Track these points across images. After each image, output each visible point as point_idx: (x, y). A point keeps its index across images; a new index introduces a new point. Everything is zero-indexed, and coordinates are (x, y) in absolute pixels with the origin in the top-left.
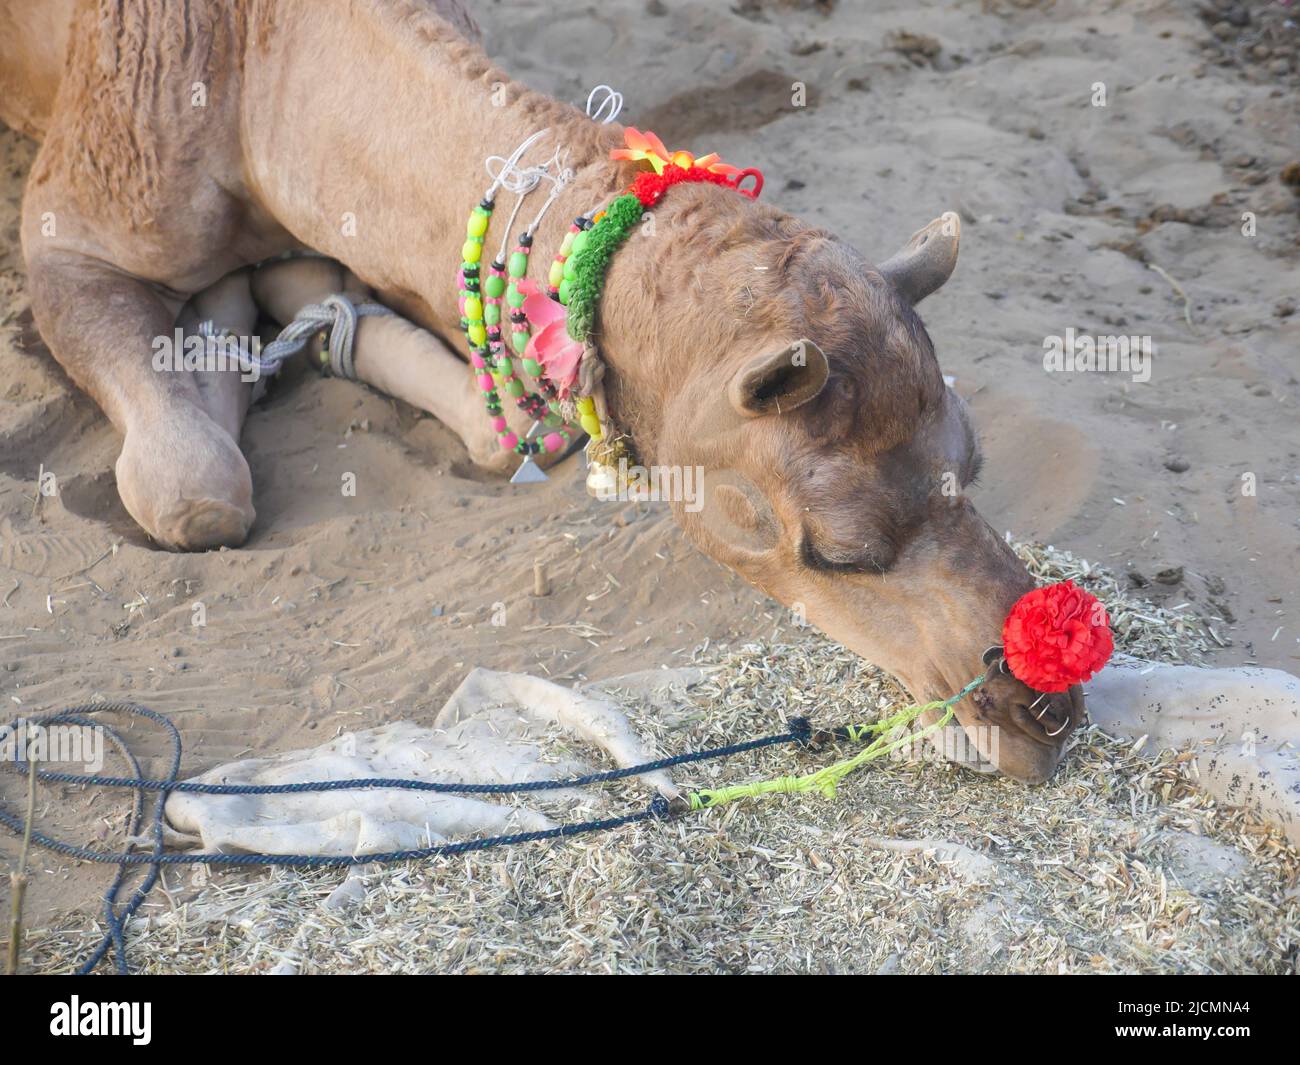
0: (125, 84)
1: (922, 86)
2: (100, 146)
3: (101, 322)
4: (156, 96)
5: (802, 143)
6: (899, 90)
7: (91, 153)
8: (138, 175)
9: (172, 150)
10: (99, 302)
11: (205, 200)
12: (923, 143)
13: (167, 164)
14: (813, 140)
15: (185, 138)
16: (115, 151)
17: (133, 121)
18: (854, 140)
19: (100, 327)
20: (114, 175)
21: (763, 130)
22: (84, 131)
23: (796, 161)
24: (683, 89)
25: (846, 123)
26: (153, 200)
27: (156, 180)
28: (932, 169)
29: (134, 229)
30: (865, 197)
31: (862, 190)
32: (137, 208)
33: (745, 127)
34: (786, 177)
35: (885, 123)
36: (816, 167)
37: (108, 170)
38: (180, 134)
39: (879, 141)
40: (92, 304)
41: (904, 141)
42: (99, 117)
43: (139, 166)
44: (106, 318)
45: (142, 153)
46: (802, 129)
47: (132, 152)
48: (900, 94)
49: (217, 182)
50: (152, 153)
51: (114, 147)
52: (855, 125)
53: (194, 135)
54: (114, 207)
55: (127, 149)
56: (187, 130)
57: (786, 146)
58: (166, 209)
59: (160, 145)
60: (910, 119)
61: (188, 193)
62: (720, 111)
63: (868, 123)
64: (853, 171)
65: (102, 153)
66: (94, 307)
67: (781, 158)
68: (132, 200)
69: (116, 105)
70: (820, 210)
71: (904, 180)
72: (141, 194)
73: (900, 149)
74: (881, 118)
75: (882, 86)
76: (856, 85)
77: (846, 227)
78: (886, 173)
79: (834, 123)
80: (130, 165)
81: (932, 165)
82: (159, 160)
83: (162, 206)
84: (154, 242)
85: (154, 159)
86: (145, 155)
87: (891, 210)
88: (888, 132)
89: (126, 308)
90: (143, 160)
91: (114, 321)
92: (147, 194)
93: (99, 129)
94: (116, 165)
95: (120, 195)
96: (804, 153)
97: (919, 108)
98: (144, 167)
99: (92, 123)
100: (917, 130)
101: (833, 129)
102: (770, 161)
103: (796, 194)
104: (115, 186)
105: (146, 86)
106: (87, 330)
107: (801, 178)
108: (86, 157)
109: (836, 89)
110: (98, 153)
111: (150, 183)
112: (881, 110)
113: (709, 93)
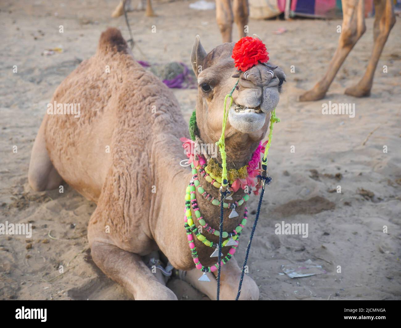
0: (120, 202)
1: (368, 207)
2: (114, 218)
3: (119, 261)
4: (129, 207)
5: (329, 220)
6: (360, 207)
7: (111, 220)
8: (124, 228)
9: (133, 222)
10: (117, 255)
11: (142, 237)
12: (368, 225)
13: (132, 226)
14: (333, 220)
15: (136, 220)
16: (118, 220)
17: (124, 213)
18: (346, 221)
19: (119, 263)
20: (118, 227)
21: (317, 215)
22: (109, 213)
23: (327, 226)
24: (292, 199)
25: (343, 216)
26: (128, 235)
27: (129, 230)
28: (370, 233)
29: (123, 241)
30: (348, 240)
31: (348, 238)
32: (124, 236)
33: (312, 213)
34: (323, 231)
35: (356, 217)
36: (333, 229)
37: (116, 225)
38: (135, 219)
39: (353, 223)
40: (115, 256)
41: (361, 223)
42: (114, 210)
43: (125, 225)
44: (120, 260)
45: (126, 222)
46: (329, 216)
47: (123, 221)
48: (361, 208)
49: (145, 233)
50: (128, 222)
51: (118, 219)
52: (346, 217)
53: (139, 220)
54: (117, 234)
55: (122, 220)
56: (137, 218)
57: (324, 221)
58: (132, 238)
59: (130, 220)
60: (364, 217)
61: (137, 235)
62: (304, 208)
63: (350, 216)
64: (345, 231)
65: (115, 220)
66: (116, 257)
67: (322, 225)
68: (122, 234)
69: (119, 208)
70: (334, 243)
71: (361, 236)
72: (125, 233)
73: (360, 226)
74: (354, 215)
75: (355, 205)
76: (347, 204)
77: (342, 250)
78: (355, 233)
79: (339, 215)
80: (122, 224)
81: (370, 232)
82: (130, 224)
83: (130, 237)
84: (128, 246)
85: (128, 224)
86: (127, 222)
87: (356, 246)
88: (356, 220)
89: (126, 255)
90: (126, 224)
91: (123, 260)
92: (126, 234)
93: (114, 213)
94: (118, 224)
95: (119, 232)
96: (330, 224)
97: (367, 213)
98: (126, 226)
99: (112, 211)
100: (366, 220)
101: (339, 217)
102: (319, 225)
103: (326, 237)
104: (118, 230)
105: (127, 204)
106: (115, 264)
107: (328, 232)
108: (110, 220)
109: (341, 205)
110: (114, 220)
111: (127, 231)
112: (354, 213)
113: (301, 202)
